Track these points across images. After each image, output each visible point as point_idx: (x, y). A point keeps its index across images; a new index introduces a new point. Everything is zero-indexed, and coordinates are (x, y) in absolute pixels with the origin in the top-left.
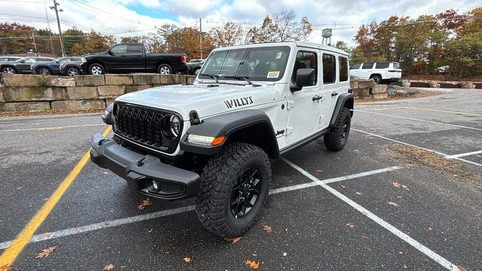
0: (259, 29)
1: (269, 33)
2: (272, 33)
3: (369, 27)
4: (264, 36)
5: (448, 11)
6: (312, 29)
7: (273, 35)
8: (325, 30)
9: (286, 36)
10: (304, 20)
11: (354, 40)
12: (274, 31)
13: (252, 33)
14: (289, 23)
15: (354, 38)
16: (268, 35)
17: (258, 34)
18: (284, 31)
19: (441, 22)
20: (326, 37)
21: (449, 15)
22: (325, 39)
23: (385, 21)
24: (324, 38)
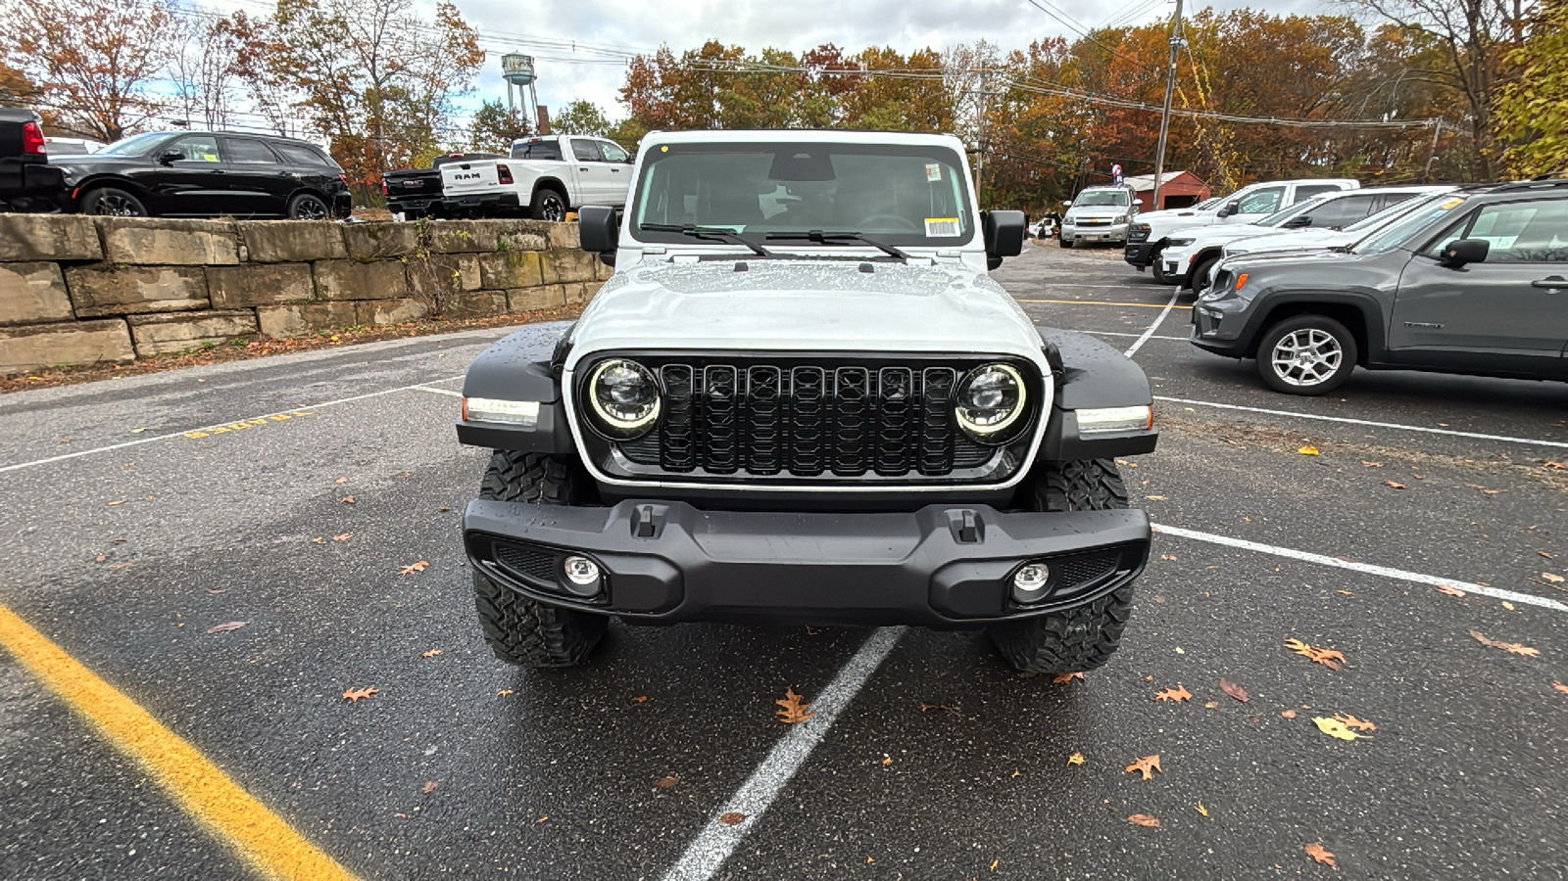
0: (263, 21)
1: (317, 45)
2: (326, 47)
3: (656, 66)
4: (294, 55)
5: (824, 48)
6: (481, 49)
7: (331, 56)
8: (509, 56)
9: (390, 66)
10: (445, 14)
11: (620, 101)
12: (337, 41)
13: (234, 38)
14: (391, 16)
15: (621, 96)
16: (314, 54)
17: (261, 45)
18: (376, 45)
19: (815, 74)
20: (521, 83)
21: (826, 57)
22: (516, 88)
23: (692, 53)
24: (514, 86)
